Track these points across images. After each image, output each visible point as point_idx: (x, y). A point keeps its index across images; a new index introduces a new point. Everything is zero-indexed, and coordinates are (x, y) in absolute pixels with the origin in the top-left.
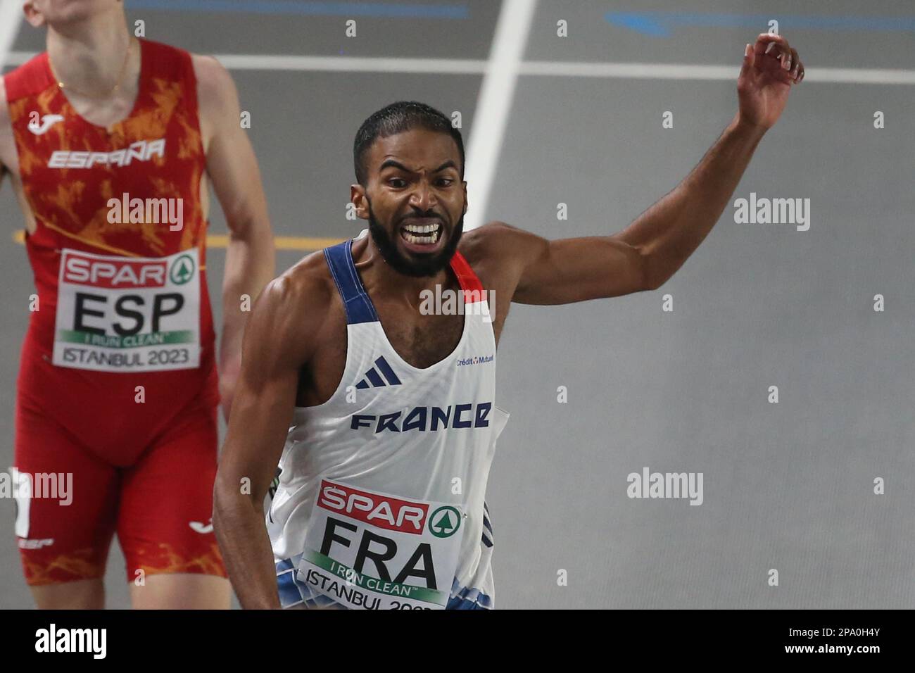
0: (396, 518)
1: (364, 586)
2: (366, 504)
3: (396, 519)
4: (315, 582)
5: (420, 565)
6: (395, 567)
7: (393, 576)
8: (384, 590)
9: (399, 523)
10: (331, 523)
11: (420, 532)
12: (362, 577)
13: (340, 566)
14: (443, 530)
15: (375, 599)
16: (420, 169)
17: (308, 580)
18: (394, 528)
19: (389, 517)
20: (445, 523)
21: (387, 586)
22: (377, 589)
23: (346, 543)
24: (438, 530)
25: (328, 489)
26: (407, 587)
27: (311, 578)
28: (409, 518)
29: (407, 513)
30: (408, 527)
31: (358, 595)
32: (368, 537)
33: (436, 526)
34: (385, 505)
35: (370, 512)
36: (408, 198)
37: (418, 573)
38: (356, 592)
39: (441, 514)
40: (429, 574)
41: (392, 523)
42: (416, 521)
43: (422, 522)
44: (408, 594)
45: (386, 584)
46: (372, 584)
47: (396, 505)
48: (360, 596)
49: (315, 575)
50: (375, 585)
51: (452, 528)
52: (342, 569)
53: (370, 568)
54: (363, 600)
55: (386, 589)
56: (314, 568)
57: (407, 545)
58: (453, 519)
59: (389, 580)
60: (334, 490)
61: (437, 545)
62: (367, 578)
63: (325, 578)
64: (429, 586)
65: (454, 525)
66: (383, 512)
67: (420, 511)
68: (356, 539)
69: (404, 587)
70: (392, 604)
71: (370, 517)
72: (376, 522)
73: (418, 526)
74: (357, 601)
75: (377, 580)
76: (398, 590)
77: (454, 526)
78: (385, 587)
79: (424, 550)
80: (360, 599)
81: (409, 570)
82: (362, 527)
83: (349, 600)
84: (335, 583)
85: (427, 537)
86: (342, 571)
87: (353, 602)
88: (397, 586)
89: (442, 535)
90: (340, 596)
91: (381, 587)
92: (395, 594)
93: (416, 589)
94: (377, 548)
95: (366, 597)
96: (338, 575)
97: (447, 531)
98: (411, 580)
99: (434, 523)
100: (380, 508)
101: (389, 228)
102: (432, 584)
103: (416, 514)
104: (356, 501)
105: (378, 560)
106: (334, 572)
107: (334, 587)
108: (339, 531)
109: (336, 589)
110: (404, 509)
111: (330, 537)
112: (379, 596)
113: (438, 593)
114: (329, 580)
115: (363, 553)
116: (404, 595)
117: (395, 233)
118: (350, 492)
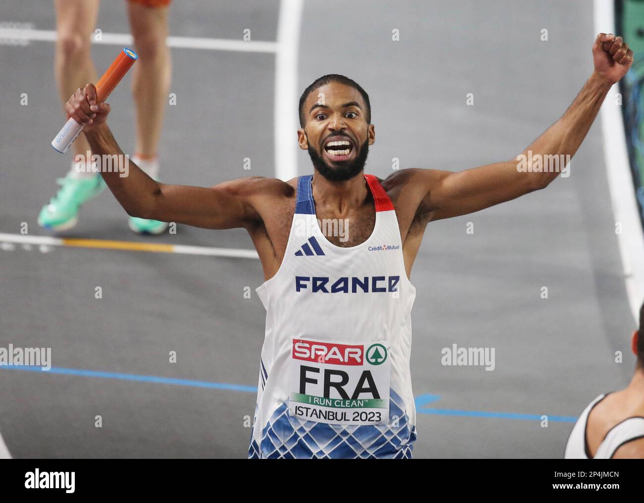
0: (343, 356)
1: (333, 406)
2: (323, 351)
3: (344, 358)
4: (301, 413)
5: (366, 385)
6: (350, 389)
7: (350, 394)
8: (347, 406)
9: (346, 360)
10: (304, 369)
11: (361, 364)
12: (331, 401)
13: (315, 398)
14: (376, 360)
15: (342, 413)
17: (296, 414)
18: (344, 363)
19: (339, 356)
20: (377, 355)
21: (348, 402)
22: (342, 406)
23: (315, 382)
24: (373, 360)
25: (297, 345)
26: (361, 401)
27: (298, 412)
28: (351, 356)
29: (350, 353)
31: (331, 414)
32: (328, 373)
33: (371, 358)
34: (335, 349)
36: (327, 126)
37: (366, 390)
38: (329, 412)
39: (373, 350)
40: (373, 389)
41: (342, 360)
42: (357, 357)
43: (361, 357)
44: (362, 405)
45: (347, 401)
46: (338, 403)
47: (342, 348)
48: (332, 414)
49: (300, 409)
50: (340, 404)
51: (382, 358)
52: (316, 399)
53: (334, 393)
54: (335, 416)
55: (348, 405)
56: (299, 405)
57: (355, 374)
58: (382, 352)
59: (348, 399)
60: (301, 345)
61: (374, 371)
62: (333, 400)
63: (307, 409)
64: (375, 398)
65: (383, 355)
66: (335, 353)
67: (359, 351)
68: (320, 377)
69: (359, 402)
70: (354, 414)
73: (359, 360)
74: (331, 417)
75: (341, 400)
76: (355, 404)
77: (384, 357)
78: (347, 404)
79: (367, 375)
80: (333, 416)
81: (359, 389)
82: (323, 367)
83: (325, 418)
84: (315, 410)
85: (366, 366)
86: (317, 401)
87: (329, 419)
88: (354, 401)
89: (376, 363)
90: (320, 418)
91: (344, 404)
92: (354, 407)
93: (367, 401)
94: (336, 379)
95: (336, 413)
96: (315, 404)
97: (379, 360)
98: (362, 396)
99: (369, 356)
100: (332, 352)
102: (376, 396)
103: (356, 353)
104: (316, 349)
105: (338, 386)
106: (312, 403)
107: (314, 412)
108: (309, 375)
109: (316, 414)
110: (347, 350)
111: (304, 380)
112: (344, 410)
113: (382, 401)
114: (310, 409)
115: (328, 384)
116: (360, 407)
117: (322, 150)
118: (311, 343)
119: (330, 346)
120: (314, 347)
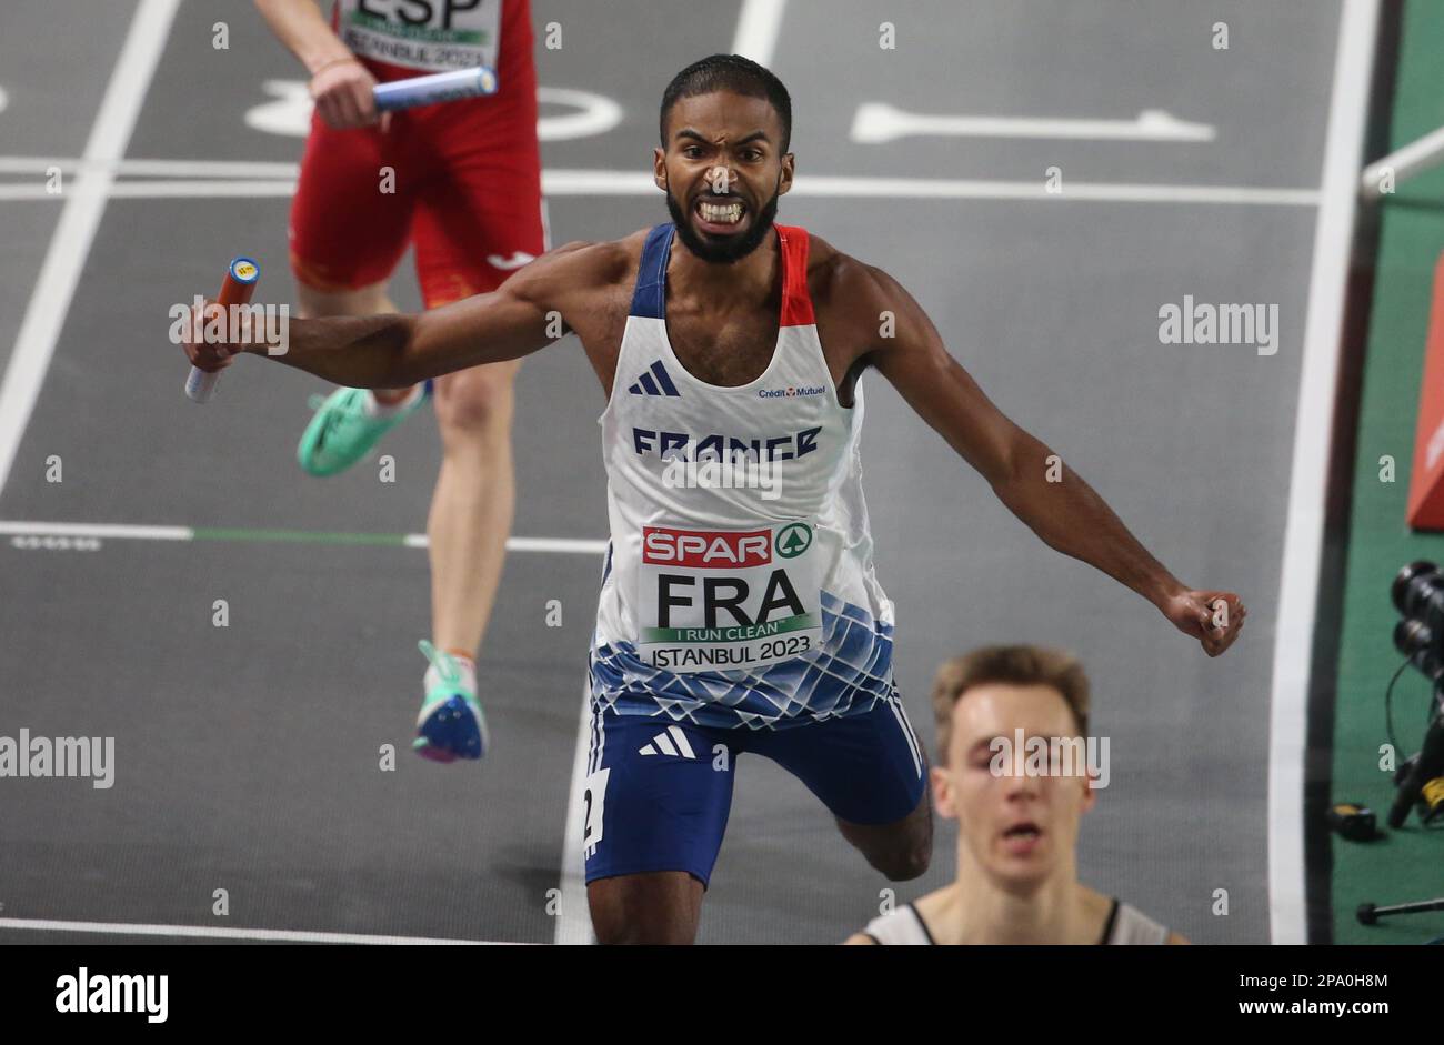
0: (736, 552)
1: (724, 641)
2: (697, 545)
3: (737, 556)
4: (664, 662)
5: (779, 594)
6: (751, 607)
7: (753, 617)
9: (742, 559)
10: (665, 581)
11: (768, 561)
12: (719, 631)
13: (689, 631)
14: (793, 549)
15: (742, 650)
16: (720, 140)
18: (738, 565)
19: (728, 553)
20: (794, 541)
21: (750, 630)
22: (740, 638)
23: (687, 602)
24: (788, 551)
25: (652, 536)
26: (772, 623)
27: (659, 661)
28: (750, 550)
29: (747, 546)
30: (753, 560)
31: (721, 653)
32: (710, 585)
33: (784, 548)
34: (720, 541)
35: (705, 553)
36: (705, 171)
37: (780, 604)
38: (717, 650)
39: (787, 534)
40: (792, 600)
41: (734, 560)
42: (760, 551)
43: (768, 550)
44: (775, 630)
45: (748, 629)
46: (732, 634)
47: (733, 539)
48: (723, 653)
49: (662, 654)
50: (736, 634)
51: (803, 544)
52: (693, 632)
53: (724, 618)
54: (730, 656)
56: (658, 647)
57: (758, 579)
58: (802, 534)
59: (750, 624)
60: (657, 536)
61: (791, 567)
62: (724, 630)
63: (676, 651)
64: (796, 614)
66: (720, 549)
67: (763, 540)
68: (696, 592)
69: (769, 625)
70: (761, 648)
71: (706, 559)
72: (715, 563)
73: (765, 556)
74: (722, 659)
75: (737, 628)
76: (763, 630)
77: (806, 542)
78: (749, 632)
79: (779, 577)
80: (725, 656)
81: (769, 604)
82: (700, 574)
83: (711, 662)
84: (690, 650)
85: (778, 563)
86: (693, 635)
87: (718, 662)
88: (761, 626)
89: (794, 554)
90: (701, 663)
91: (744, 633)
92: (762, 636)
94: (724, 593)
95: (731, 650)
96: (689, 642)
97: (798, 548)
98: (775, 614)
99: (781, 546)
100: (714, 546)
101: (683, 205)
102: (798, 609)
103: (760, 544)
104: (686, 544)
105: (731, 605)
106: (684, 640)
107: (690, 655)
108: (675, 590)
109: (693, 657)
110: (742, 542)
111: (666, 601)
112: (744, 644)
113: (808, 616)
114: (680, 650)
115: (711, 604)
116: (772, 633)
117: (690, 213)
118: (676, 534)
119: (710, 538)
120: (681, 540)
